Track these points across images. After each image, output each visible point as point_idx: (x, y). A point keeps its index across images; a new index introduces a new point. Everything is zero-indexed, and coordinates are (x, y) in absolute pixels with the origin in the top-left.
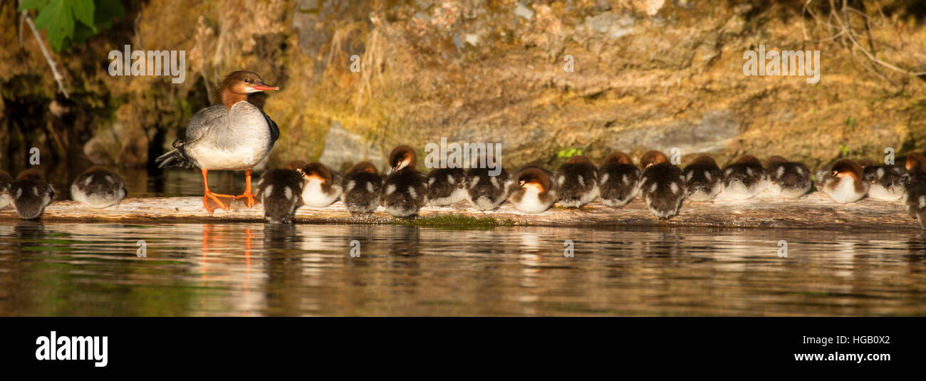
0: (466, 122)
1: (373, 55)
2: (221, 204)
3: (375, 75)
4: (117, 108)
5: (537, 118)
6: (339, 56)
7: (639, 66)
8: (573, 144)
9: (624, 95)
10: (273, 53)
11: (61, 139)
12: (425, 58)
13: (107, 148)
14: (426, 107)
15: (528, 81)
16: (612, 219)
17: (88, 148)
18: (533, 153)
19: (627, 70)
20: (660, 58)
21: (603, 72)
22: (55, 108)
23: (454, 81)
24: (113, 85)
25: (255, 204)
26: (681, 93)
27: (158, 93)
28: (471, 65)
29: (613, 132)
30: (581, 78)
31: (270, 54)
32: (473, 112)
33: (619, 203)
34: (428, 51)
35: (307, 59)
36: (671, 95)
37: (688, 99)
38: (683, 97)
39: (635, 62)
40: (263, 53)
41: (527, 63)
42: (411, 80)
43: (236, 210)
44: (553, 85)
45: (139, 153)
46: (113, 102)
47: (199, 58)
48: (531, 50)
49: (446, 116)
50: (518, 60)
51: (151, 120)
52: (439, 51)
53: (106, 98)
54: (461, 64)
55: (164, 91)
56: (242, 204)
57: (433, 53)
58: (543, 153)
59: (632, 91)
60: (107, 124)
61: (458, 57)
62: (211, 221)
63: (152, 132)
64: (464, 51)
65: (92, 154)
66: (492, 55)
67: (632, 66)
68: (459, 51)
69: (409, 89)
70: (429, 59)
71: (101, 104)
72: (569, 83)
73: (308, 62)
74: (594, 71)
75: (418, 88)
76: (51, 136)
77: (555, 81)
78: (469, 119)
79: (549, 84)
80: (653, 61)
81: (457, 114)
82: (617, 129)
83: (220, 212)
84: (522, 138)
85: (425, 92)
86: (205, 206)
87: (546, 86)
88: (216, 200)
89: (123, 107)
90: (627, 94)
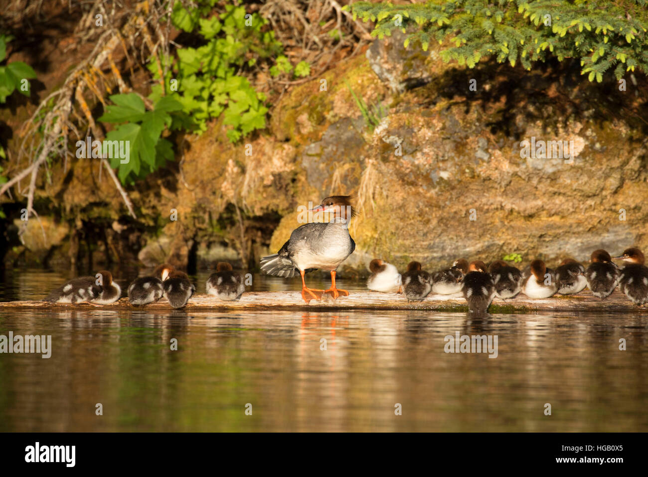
0: (439, 235)
1: (366, 186)
2: (314, 296)
3: (368, 202)
4: (163, 227)
5: (490, 232)
6: (339, 187)
7: (564, 194)
8: (515, 250)
9: (553, 215)
10: (287, 185)
11: (116, 248)
12: (411, 189)
13: (155, 255)
14: (411, 224)
15: (484, 205)
16: (599, 305)
17: (141, 255)
18: (487, 257)
19: (556, 196)
20: (580, 188)
21: (539, 198)
22: (117, 227)
23: (431, 205)
24: (163, 209)
25: (339, 296)
26: (594, 213)
27: (196, 215)
28: (444, 193)
29: (544, 241)
30: (522, 202)
31: (284, 186)
32: (445, 228)
33: (606, 294)
34: (413, 184)
35: (314, 189)
36: (587, 215)
37: (599, 218)
38: (595, 216)
39: (562, 191)
40: (279, 185)
41: (484, 192)
42: (401, 204)
43: (326, 301)
44: (502, 208)
45: (182, 258)
46: (161, 222)
47: (228, 189)
48: (487, 183)
49: (425, 231)
50: (477, 190)
51: (190, 234)
52: (420, 183)
53: (156, 219)
54: (436, 193)
55: (201, 214)
56: (330, 295)
57: (416, 185)
58: (494, 257)
59: (560, 212)
60: (154, 238)
61: (434, 187)
62: (308, 309)
63: (190, 243)
64: (438, 183)
65: (145, 259)
66: (458, 186)
67: (560, 194)
68: (435, 184)
69: (399, 211)
70: (413, 189)
71: (151, 223)
72: (514, 206)
73: (315, 192)
74: (533, 197)
75: (405, 211)
76: (109, 246)
77: (503, 205)
78: (442, 233)
79: (499, 207)
80: (575, 190)
81: (433, 229)
82: (547, 239)
83: (314, 302)
84: (479, 246)
85: (411, 214)
86: (303, 298)
87: (497, 209)
88: (312, 293)
89: (168, 225)
90: (556, 214)
